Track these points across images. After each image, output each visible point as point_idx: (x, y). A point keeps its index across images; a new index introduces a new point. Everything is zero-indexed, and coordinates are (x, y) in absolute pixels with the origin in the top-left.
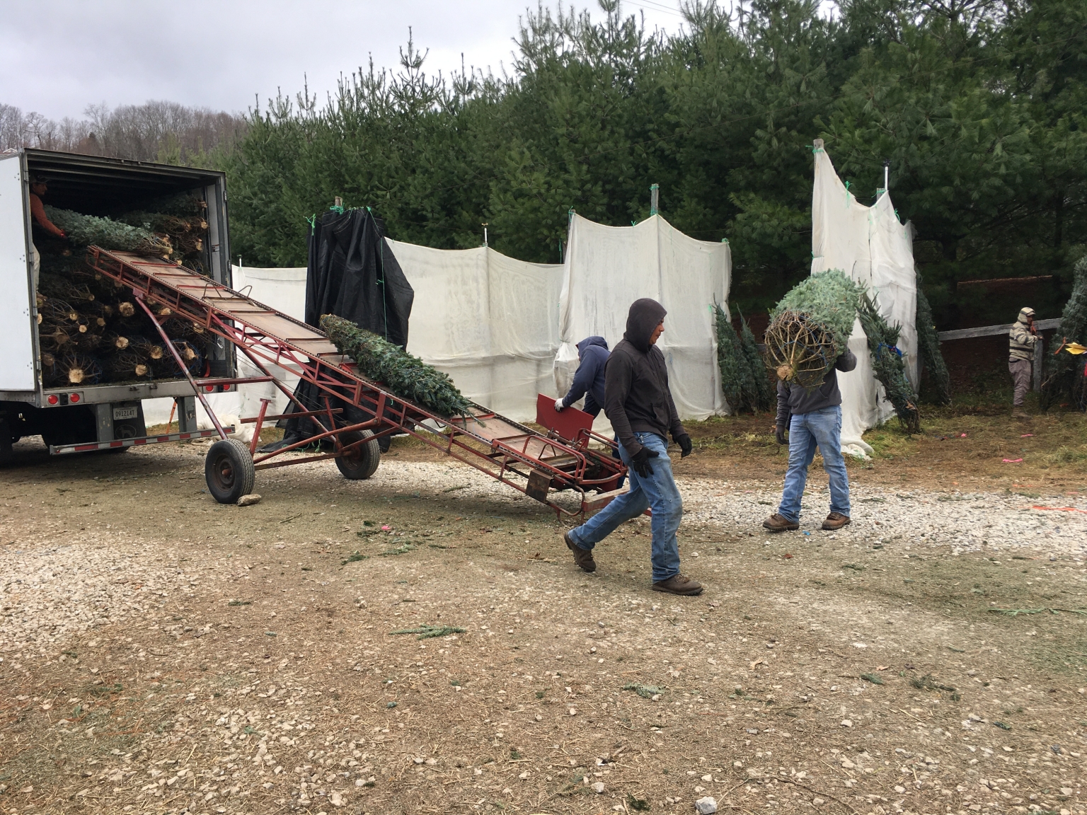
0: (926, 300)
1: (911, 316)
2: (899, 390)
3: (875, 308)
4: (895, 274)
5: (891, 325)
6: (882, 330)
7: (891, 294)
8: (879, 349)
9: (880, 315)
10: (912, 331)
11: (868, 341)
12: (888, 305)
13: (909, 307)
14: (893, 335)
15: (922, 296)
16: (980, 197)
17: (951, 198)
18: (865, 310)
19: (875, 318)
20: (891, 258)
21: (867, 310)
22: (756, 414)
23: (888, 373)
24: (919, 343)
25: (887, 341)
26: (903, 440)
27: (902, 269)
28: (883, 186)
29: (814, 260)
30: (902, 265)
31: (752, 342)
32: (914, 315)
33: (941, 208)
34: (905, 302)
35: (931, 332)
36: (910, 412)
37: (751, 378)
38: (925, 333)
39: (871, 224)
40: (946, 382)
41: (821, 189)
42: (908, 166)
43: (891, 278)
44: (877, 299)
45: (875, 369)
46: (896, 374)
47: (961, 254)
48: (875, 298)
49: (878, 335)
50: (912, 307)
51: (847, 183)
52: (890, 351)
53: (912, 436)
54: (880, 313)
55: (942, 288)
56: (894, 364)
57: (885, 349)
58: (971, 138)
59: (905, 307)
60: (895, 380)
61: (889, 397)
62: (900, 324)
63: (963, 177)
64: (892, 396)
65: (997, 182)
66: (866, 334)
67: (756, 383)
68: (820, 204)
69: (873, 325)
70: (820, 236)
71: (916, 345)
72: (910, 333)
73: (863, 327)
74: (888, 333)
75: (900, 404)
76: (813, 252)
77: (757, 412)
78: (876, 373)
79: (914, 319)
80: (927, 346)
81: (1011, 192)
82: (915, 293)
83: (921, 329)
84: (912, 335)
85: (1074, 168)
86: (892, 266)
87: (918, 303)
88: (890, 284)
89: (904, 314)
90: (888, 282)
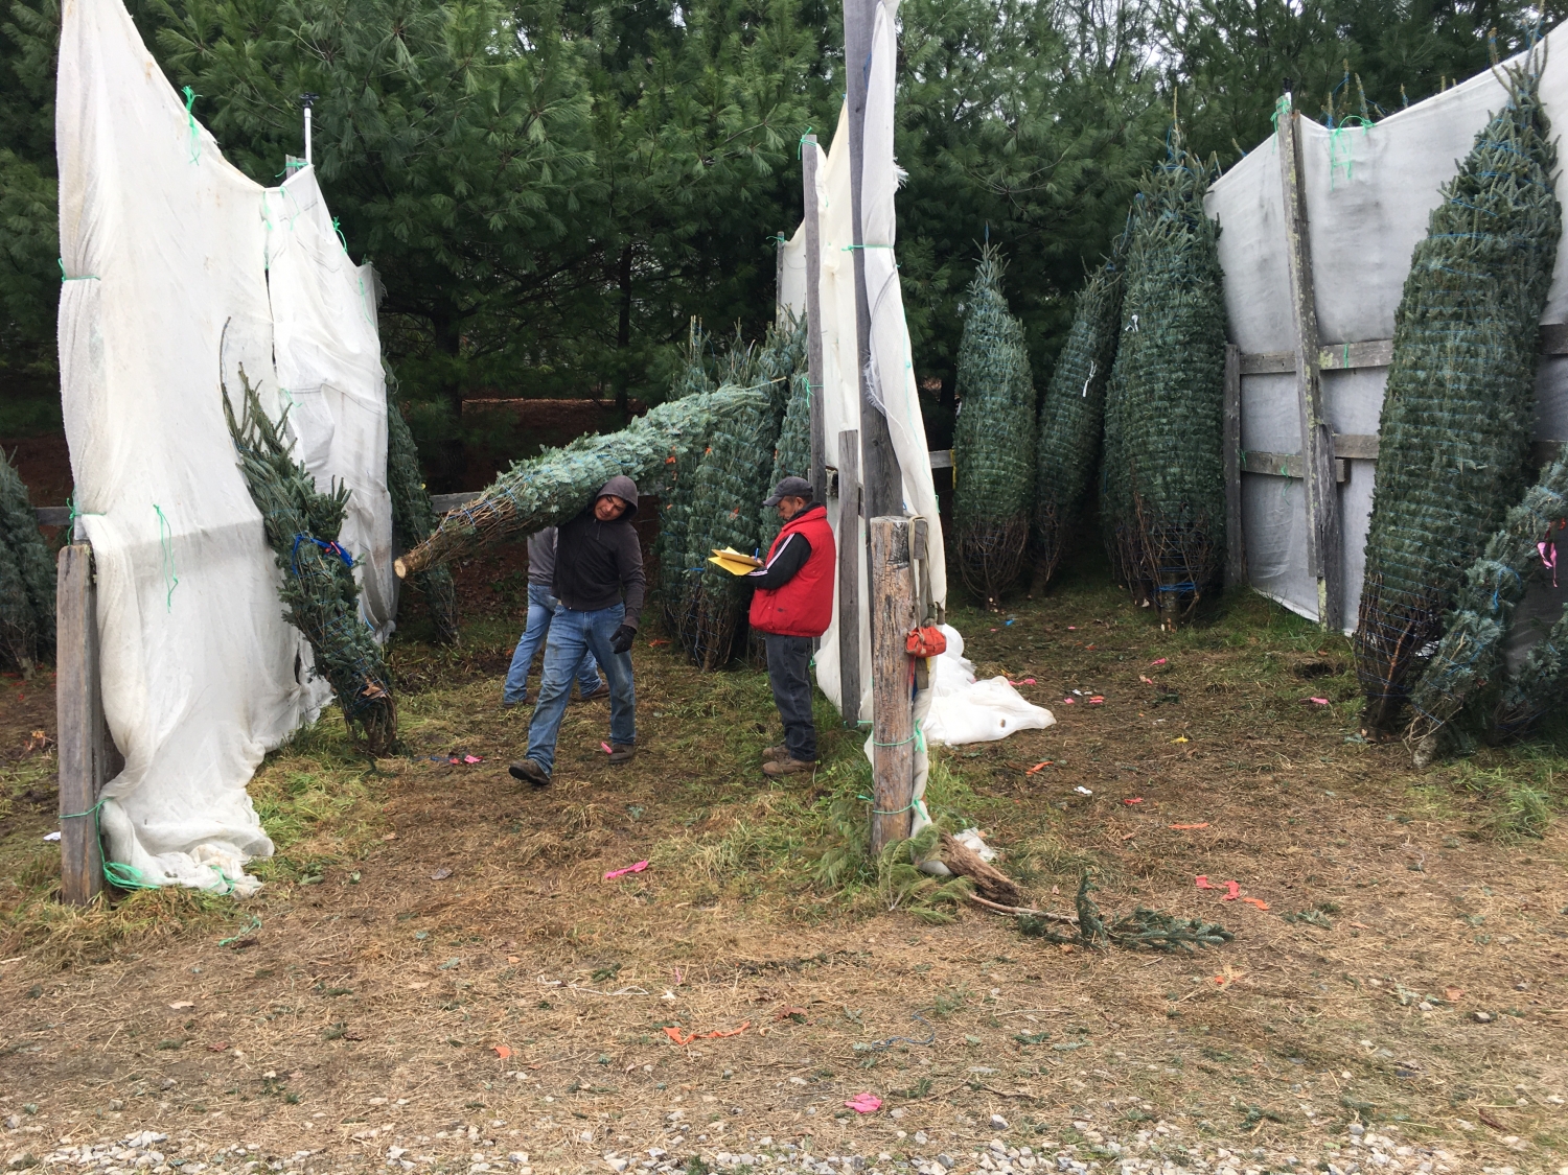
0: (408, 429)
1: (376, 463)
2: (347, 651)
3: (285, 443)
4: (336, 366)
5: (323, 488)
6: (304, 501)
7: (325, 411)
8: (295, 549)
9: (297, 463)
10: (379, 495)
11: (267, 529)
12: (319, 437)
13: (370, 443)
14: (329, 513)
15: (399, 421)
16: (505, 228)
17: (449, 221)
18: (257, 448)
19: (285, 469)
20: (326, 326)
21: (264, 448)
22: (28, 675)
23: (318, 610)
24: (394, 517)
25: (314, 529)
26: (355, 782)
27: (355, 357)
28: (300, 153)
29: (68, 287)
30: (353, 347)
31: (21, 504)
32: (383, 461)
33: (432, 241)
34: (361, 432)
35: (417, 496)
36: (374, 703)
37: (15, 589)
38: (407, 498)
39: (269, 229)
40: (448, 599)
41: (84, 65)
42: (361, 139)
43: (326, 373)
44: (290, 419)
45: (286, 599)
46: (337, 612)
47: (467, 346)
48: (284, 417)
49: (293, 514)
50: (378, 443)
51: (188, 91)
52: (323, 553)
53: (381, 763)
54: (297, 457)
55: (437, 407)
56: (333, 586)
57: (308, 550)
58: (484, 97)
59: (361, 443)
60: (336, 626)
61: (321, 668)
62: (347, 486)
63: (473, 181)
64: (329, 666)
65: (536, 201)
66: (261, 509)
67: (32, 602)
68: (84, 108)
69: (279, 488)
70: (84, 211)
71: (389, 523)
72: (375, 502)
73: (252, 491)
74: (317, 509)
75: (350, 687)
76: (66, 261)
77: (31, 670)
78: (288, 608)
79: (383, 468)
80: (411, 526)
81: (560, 228)
82: (384, 412)
83: (398, 489)
84: (380, 502)
85: (663, 201)
86: (328, 346)
87: (391, 434)
88: (324, 387)
89: (359, 458)
90: (318, 381)
